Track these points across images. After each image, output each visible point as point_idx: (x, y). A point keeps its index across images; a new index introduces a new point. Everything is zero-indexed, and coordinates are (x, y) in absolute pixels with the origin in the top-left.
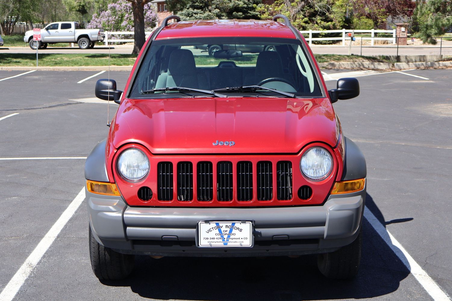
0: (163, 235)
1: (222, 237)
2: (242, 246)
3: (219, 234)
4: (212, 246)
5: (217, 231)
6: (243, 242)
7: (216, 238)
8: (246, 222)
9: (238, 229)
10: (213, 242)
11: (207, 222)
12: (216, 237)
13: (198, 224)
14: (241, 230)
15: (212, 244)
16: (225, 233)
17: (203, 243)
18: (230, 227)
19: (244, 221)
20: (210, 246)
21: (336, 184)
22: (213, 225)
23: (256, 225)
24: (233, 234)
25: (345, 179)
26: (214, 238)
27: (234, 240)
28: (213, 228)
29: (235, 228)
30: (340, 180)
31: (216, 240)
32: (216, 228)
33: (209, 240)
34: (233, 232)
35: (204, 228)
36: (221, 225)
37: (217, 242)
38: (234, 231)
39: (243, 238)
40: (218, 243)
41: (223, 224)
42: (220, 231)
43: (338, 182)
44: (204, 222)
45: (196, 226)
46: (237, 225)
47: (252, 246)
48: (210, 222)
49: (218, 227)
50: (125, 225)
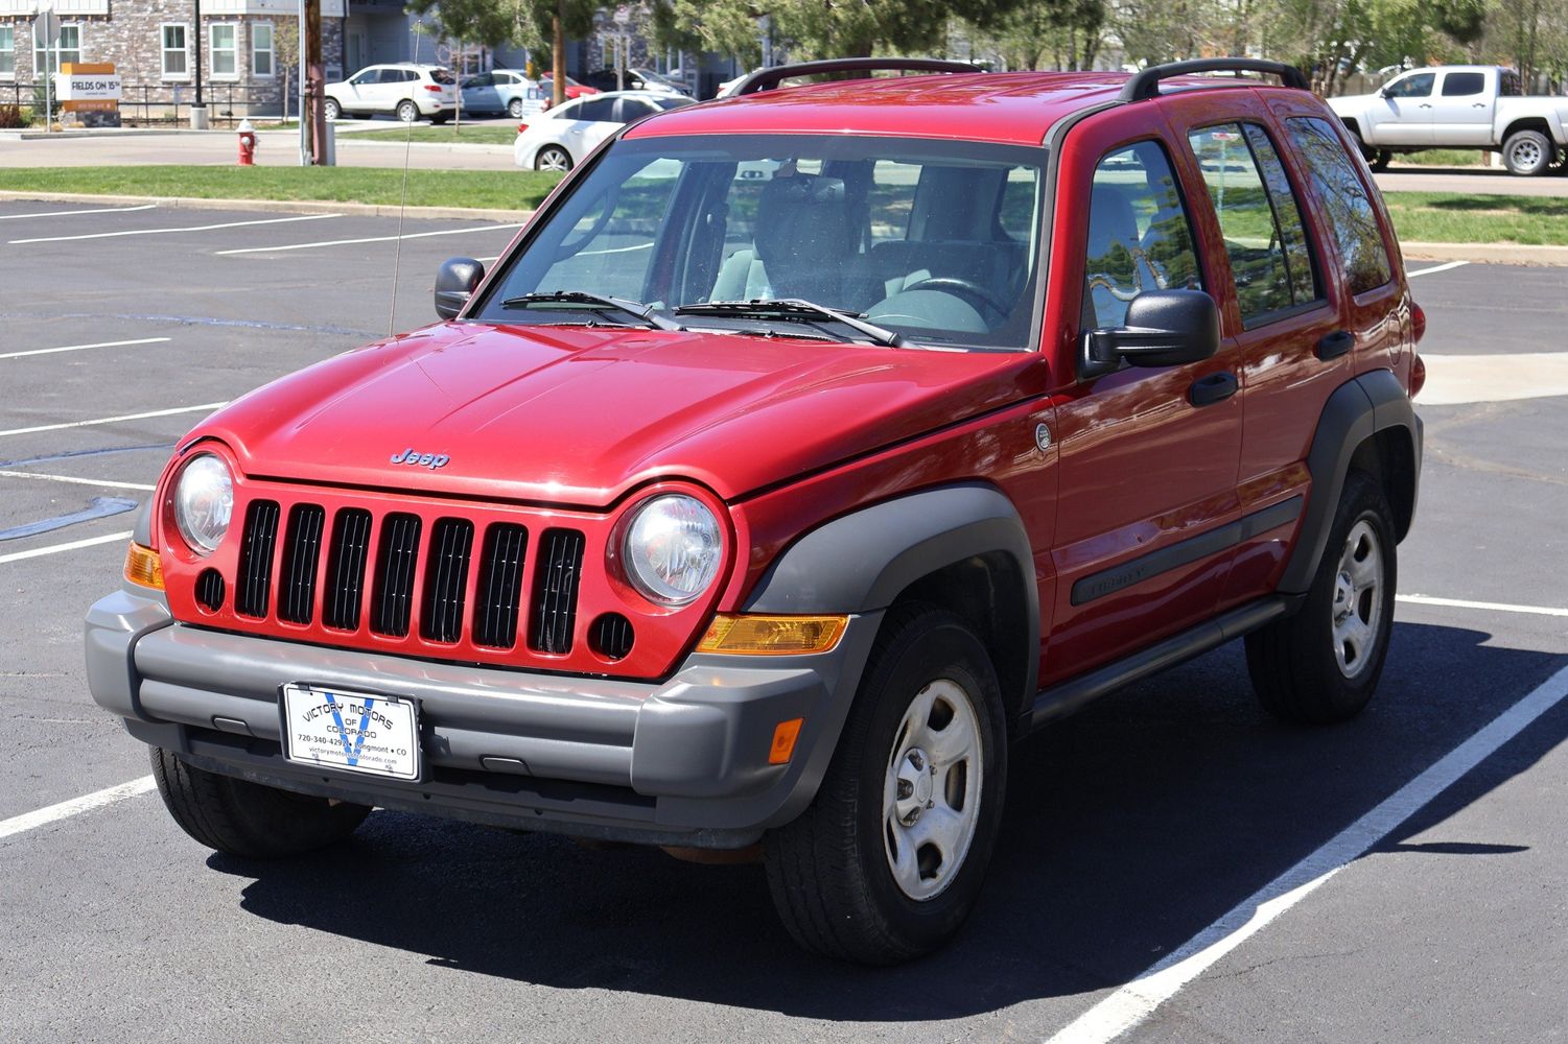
0: (217, 712)
1: (344, 737)
2: (391, 775)
3: (335, 729)
4: (321, 763)
5: (329, 719)
6: (394, 762)
7: (328, 739)
8: (400, 701)
9: (382, 719)
10: (323, 751)
11: (305, 685)
13: (281, 689)
14: (389, 725)
15: (321, 756)
16: (351, 727)
17: (300, 751)
18: (361, 710)
19: (395, 697)
20: (315, 762)
22: (319, 698)
26: (323, 740)
27: (373, 754)
28: (319, 707)
29: (375, 716)
31: (328, 746)
32: (327, 709)
33: (312, 744)
34: (369, 729)
36: (338, 700)
37: (332, 752)
38: (373, 725)
40: (334, 758)
41: (341, 699)
42: (337, 717)
44: (296, 687)
46: (380, 706)
47: (417, 778)
48: (311, 688)
49: (333, 707)
50: (137, 676)
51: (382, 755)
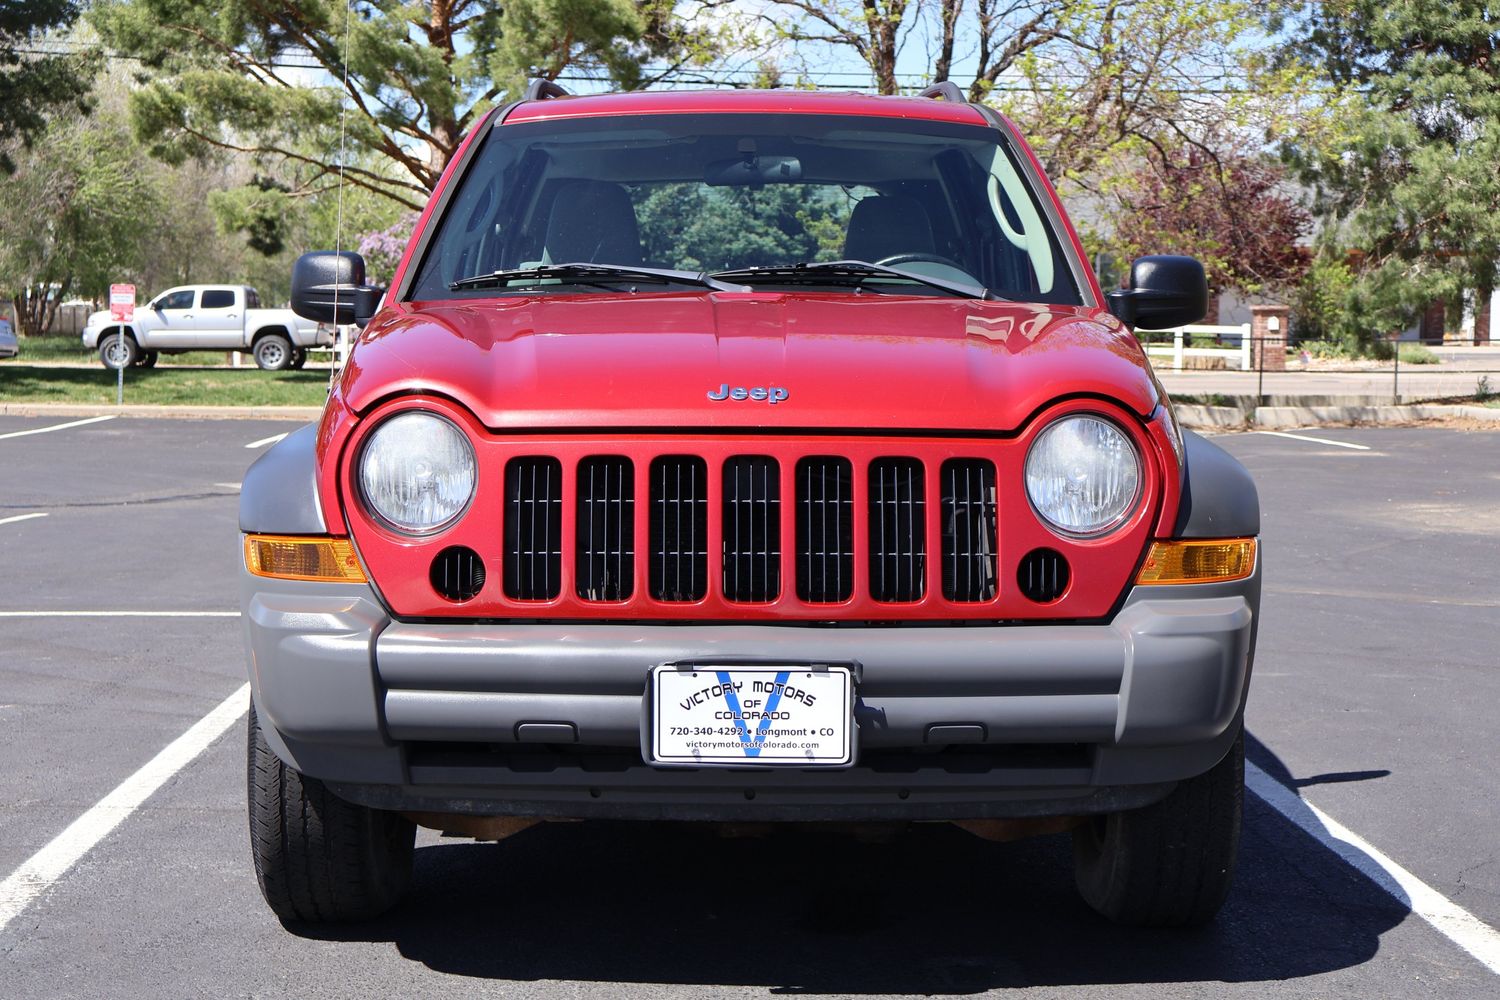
2: (812, 761)
3: (728, 715)
4: (703, 760)
5: (721, 703)
6: (816, 745)
8: (830, 669)
9: (800, 694)
10: (706, 745)
11: (685, 666)
12: (716, 725)
13: (650, 674)
14: (810, 701)
15: (703, 751)
16: (751, 710)
17: (670, 748)
19: (822, 666)
20: (694, 760)
21: (1154, 548)
22: (708, 678)
23: (865, 684)
24: (781, 716)
25: (1185, 533)
26: (708, 731)
27: (785, 739)
28: (705, 691)
29: (790, 692)
30: (1167, 534)
31: (716, 738)
32: (717, 691)
33: (691, 737)
34: (779, 709)
35: (672, 688)
36: (735, 678)
37: (721, 744)
38: (785, 704)
39: (818, 732)
40: (727, 751)
42: (732, 702)
43: (1162, 540)
45: (641, 684)
46: (798, 679)
48: (695, 668)
49: (727, 688)
50: (382, 684)
51: (798, 739)
